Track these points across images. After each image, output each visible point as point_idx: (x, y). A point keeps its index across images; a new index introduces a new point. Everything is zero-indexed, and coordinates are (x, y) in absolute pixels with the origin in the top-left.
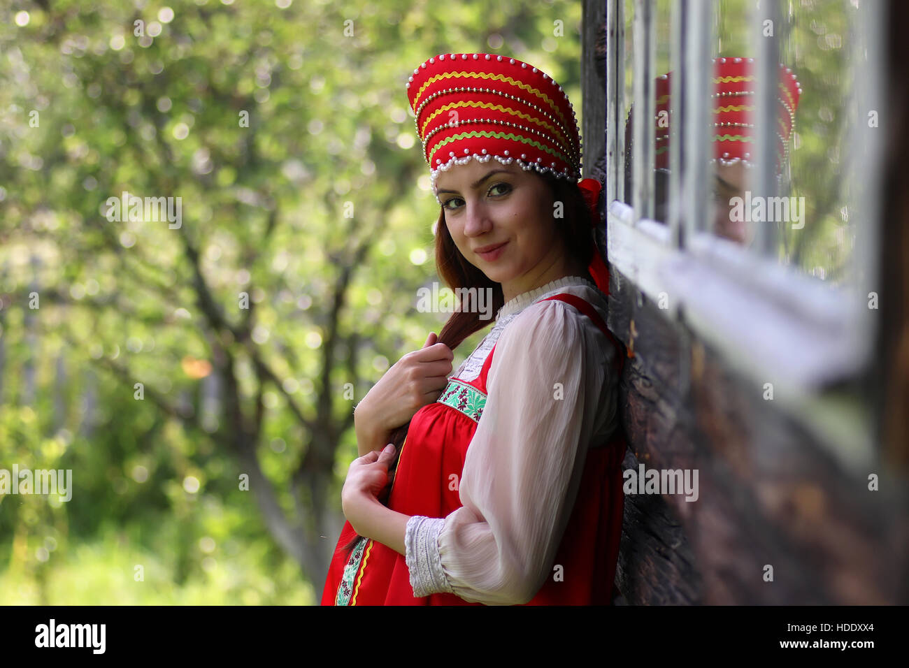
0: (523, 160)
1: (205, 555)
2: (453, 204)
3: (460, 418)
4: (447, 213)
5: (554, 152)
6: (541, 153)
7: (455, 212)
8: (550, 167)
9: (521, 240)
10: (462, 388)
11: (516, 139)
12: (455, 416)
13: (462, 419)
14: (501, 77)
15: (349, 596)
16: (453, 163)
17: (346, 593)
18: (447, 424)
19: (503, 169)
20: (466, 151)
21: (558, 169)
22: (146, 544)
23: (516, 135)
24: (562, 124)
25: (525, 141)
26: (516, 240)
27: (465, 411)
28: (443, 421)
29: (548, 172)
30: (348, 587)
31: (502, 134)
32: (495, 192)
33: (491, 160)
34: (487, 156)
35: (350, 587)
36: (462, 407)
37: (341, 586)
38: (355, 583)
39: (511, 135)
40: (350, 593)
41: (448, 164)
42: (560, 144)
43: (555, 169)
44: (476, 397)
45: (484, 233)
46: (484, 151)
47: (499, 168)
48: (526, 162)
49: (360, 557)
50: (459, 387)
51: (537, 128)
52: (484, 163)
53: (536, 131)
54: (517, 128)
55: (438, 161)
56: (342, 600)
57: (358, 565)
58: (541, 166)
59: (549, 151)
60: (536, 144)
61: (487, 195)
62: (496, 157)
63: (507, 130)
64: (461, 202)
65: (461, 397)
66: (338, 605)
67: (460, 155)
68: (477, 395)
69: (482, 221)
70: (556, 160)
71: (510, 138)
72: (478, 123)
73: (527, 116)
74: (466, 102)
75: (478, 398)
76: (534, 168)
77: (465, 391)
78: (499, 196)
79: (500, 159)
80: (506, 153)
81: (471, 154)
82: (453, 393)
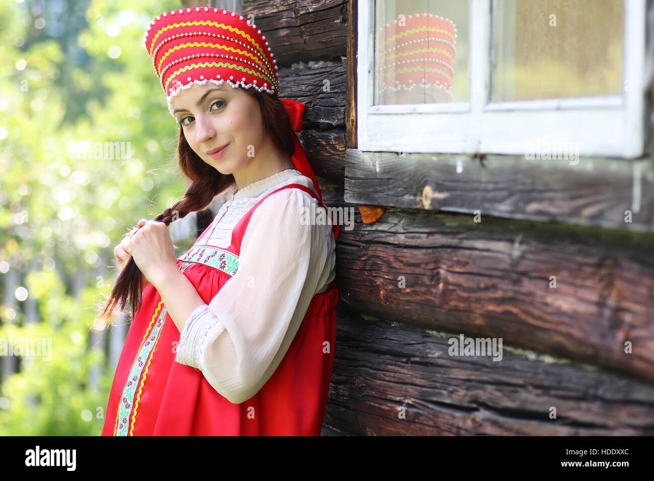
0: (231, 81)
2: (187, 121)
4: (184, 128)
5: (255, 73)
6: (245, 75)
7: (189, 127)
8: (253, 84)
9: (238, 141)
10: (220, 253)
11: (224, 66)
14: (209, 23)
15: (130, 409)
20: (189, 79)
21: (259, 85)
23: (224, 63)
24: (258, 52)
26: (234, 141)
29: (252, 88)
31: (214, 64)
32: (215, 107)
33: (208, 83)
34: (205, 80)
35: (130, 402)
36: (223, 267)
37: (122, 402)
38: (135, 399)
39: (221, 64)
40: (131, 406)
41: (177, 91)
42: (259, 66)
43: (257, 85)
44: (233, 259)
45: (210, 138)
46: (202, 77)
48: (234, 82)
49: (138, 380)
50: (216, 253)
51: (240, 56)
52: (202, 85)
53: (239, 58)
54: (224, 58)
55: (170, 90)
57: (136, 386)
58: (246, 83)
60: (241, 68)
61: (209, 111)
62: (211, 80)
63: (217, 60)
64: (192, 119)
65: (221, 259)
67: (185, 83)
69: (208, 131)
70: (257, 78)
71: (220, 66)
73: (231, 49)
74: (185, 44)
75: (235, 260)
76: (240, 85)
77: (223, 255)
78: (218, 110)
79: (214, 81)
80: (218, 76)
81: (192, 81)
82: (212, 256)
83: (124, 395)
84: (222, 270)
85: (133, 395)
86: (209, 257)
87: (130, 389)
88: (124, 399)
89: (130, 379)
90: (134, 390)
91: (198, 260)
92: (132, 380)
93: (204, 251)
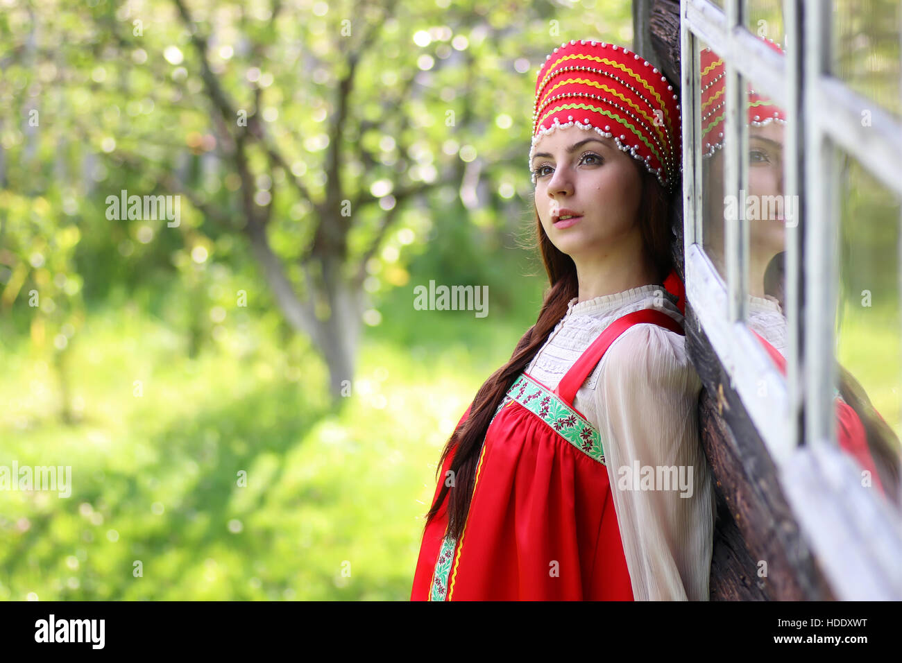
0: (620, 140)
1: (215, 325)
3: (540, 425)
5: (653, 147)
6: (641, 143)
8: (645, 158)
10: (544, 395)
11: (620, 120)
12: (536, 423)
13: (542, 426)
14: (623, 67)
16: (555, 129)
17: (441, 590)
18: (527, 432)
19: (600, 139)
20: (570, 118)
21: (652, 165)
22: (155, 311)
23: (621, 117)
25: (628, 126)
27: (546, 419)
28: (523, 427)
29: (642, 162)
30: (442, 585)
31: (608, 112)
32: (587, 160)
33: (591, 130)
34: (589, 125)
35: (444, 585)
36: (543, 415)
37: (435, 583)
38: (450, 582)
39: (616, 116)
40: (445, 591)
41: (550, 129)
43: (649, 163)
44: (557, 406)
45: (565, 192)
46: (586, 121)
47: (597, 138)
48: (623, 143)
50: (539, 393)
52: (584, 130)
53: (640, 121)
54: (624, 112)
56: (436, 594)
57: (450, 564)
58: (637, 152)
59: (648, 145)
60: (638, 132)
61: (578, 164)
62: (596, 128)
63: (615, 111)
64: (551, 171)
65: (543, 404)
66: (433, 600)
67: (563, 121)
68: (558, 404)
69: (566, 182)
71: (615, 118)
72: (589, 98)
73: (636, 106)
75: (560, 407)
76: (629, 151)
79: (599, 131)
80: (607, 128)
81: (574, 121)
82: (534, 397)
83: (436, 574)
84: (587, 453)
85: (446, 576)
86: (530, 397)
87: (444, 567)
88: (437, 580)
89: (442, 554)
90: (448, 570)
91: (517, 398)
92: (444, 556)
93: (526, 384)
